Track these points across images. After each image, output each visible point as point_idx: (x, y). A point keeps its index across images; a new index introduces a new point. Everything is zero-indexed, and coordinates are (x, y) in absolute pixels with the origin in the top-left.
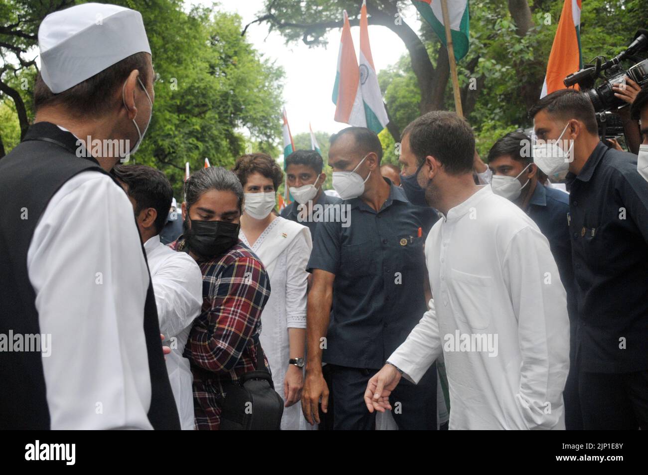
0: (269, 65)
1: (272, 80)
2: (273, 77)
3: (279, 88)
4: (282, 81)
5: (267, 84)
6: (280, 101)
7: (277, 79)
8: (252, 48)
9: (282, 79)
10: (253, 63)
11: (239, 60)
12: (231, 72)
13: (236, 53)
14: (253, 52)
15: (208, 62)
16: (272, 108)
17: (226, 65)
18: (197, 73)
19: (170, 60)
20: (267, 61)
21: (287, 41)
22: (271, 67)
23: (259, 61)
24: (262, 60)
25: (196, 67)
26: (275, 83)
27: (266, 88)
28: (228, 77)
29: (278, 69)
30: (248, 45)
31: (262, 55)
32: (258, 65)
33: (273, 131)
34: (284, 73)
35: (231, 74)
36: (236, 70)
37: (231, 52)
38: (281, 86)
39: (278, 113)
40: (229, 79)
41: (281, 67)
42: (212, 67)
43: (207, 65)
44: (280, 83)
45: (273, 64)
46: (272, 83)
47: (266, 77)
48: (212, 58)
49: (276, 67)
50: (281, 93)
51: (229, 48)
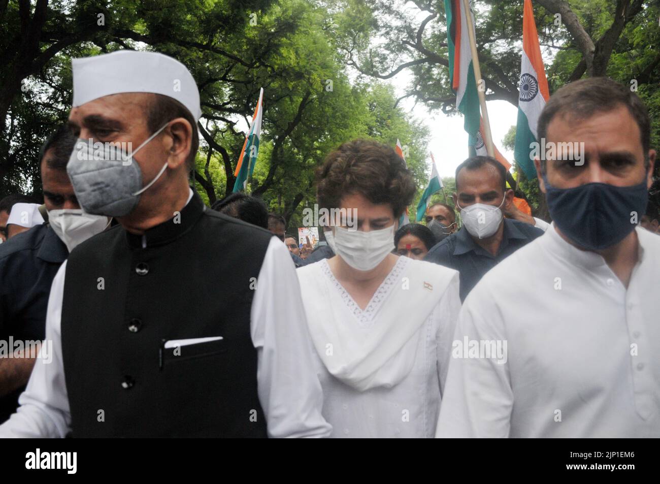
0: (416, 125)
1: (418, 138)
2: (419, 135)
3: (424, 144)
4: (426, 139)
5: (414, 141)
6: (424, 155)
7: (422, 137)
8: (402, 112)
9: (427, 137)
10: (403, 124)
11: (392, 122)
12: (385, 132)
13: (389, 117)
14: (402, 115)
15: (367, 125)
16: (418, 161)
17: (382, 127)
18: (359, 134)
19: (339, 126)
20: (414, 122)
21: (430, 110)
22: (418, 127)
23: (408, 122)
24: (411, 121)
25: (358, 129)
26: (421, 140)
27: (413, 144)
28: (383, 136)
29: (423, 129)
30: (400, 110)
31: (411, 118)
32: (408, 126)
33: (418, 180)
34: (429, 131)
35: (385, 134)
36: (389, 131)
37: (385, 116)
38: (426, 142)
39: (423, 165)
40: (383, 138)
41: (427, 126)
42: (370, 128)
43: (366, 127)
44: (425, 140)
45: (419, 124)
46: (418, 140)
47: (414, 134)
48: (370, 122)
49: (421, 126)
50: (425, 148)
51: (384, 113)
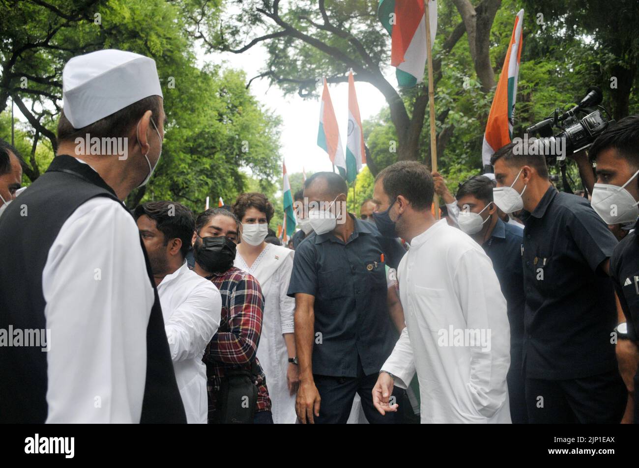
0: (269, 114)
1: (271, 127)
2: (272, 125)
3: (277, 134)
4: (280, 128)
5: (267, 130)
6: (278, 145)
7: (275, 126)
8: (255, 100)
9: (280, 126)
10: (255, 112)
11: (244, 110)
12: (237, 119)
13: (241, 104)
14: (256, 103)
15: (217, 110)
16: (271, 151)
17: (233, 114)
18: (208, 120)
19: (185, 108)
20: (267, 110)
21: (285, 94)
22: (271, 116)
23: (260, 111)
24: (263, 110)
25: (207, 114)
26: (274, 130)
27: (266, 134)
28: (234, 124)
29: (276, 118)
30: (252, 97)
31: (263, 106)
32: (260, 114)
33: (271, 171)
34: (282, 121)
35: (237, 121)
36: (241, 118)
37: (237, 103)
38: (279, 132)
39: (276, 155)
40: (235, 126)
41: (279, 116)
42: (221, 115)
43: (216, 113)
44: (278, 130)
45: (272, 113)
46: (271, 130)
47: (267, 125)
48: (220, 108)
49: (275, 116)
50: (279, 138)
51: (235, 99)
